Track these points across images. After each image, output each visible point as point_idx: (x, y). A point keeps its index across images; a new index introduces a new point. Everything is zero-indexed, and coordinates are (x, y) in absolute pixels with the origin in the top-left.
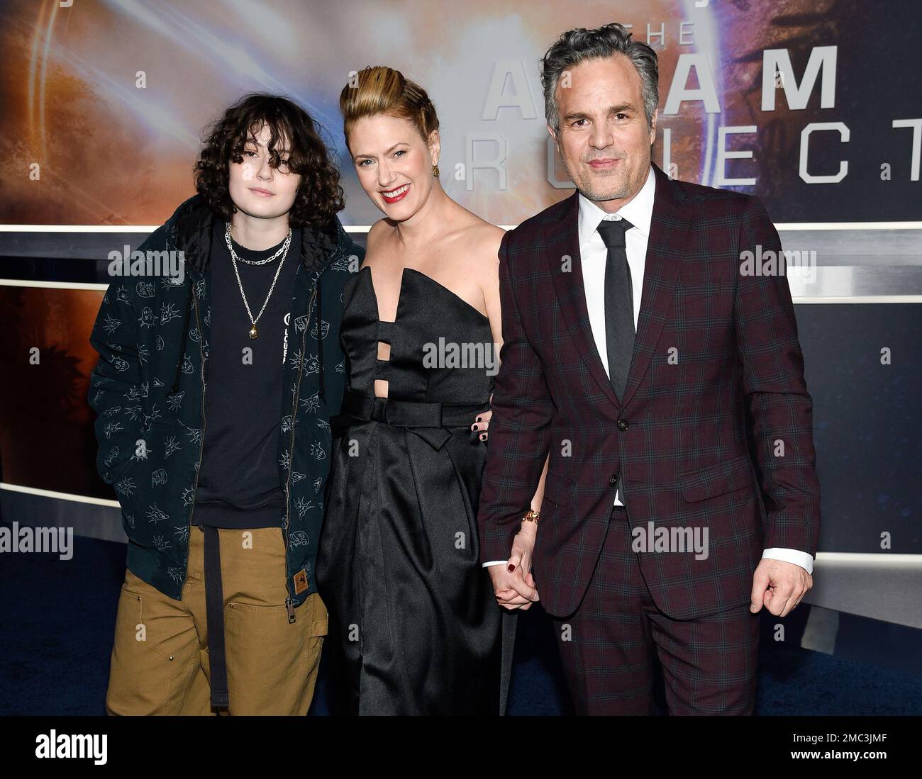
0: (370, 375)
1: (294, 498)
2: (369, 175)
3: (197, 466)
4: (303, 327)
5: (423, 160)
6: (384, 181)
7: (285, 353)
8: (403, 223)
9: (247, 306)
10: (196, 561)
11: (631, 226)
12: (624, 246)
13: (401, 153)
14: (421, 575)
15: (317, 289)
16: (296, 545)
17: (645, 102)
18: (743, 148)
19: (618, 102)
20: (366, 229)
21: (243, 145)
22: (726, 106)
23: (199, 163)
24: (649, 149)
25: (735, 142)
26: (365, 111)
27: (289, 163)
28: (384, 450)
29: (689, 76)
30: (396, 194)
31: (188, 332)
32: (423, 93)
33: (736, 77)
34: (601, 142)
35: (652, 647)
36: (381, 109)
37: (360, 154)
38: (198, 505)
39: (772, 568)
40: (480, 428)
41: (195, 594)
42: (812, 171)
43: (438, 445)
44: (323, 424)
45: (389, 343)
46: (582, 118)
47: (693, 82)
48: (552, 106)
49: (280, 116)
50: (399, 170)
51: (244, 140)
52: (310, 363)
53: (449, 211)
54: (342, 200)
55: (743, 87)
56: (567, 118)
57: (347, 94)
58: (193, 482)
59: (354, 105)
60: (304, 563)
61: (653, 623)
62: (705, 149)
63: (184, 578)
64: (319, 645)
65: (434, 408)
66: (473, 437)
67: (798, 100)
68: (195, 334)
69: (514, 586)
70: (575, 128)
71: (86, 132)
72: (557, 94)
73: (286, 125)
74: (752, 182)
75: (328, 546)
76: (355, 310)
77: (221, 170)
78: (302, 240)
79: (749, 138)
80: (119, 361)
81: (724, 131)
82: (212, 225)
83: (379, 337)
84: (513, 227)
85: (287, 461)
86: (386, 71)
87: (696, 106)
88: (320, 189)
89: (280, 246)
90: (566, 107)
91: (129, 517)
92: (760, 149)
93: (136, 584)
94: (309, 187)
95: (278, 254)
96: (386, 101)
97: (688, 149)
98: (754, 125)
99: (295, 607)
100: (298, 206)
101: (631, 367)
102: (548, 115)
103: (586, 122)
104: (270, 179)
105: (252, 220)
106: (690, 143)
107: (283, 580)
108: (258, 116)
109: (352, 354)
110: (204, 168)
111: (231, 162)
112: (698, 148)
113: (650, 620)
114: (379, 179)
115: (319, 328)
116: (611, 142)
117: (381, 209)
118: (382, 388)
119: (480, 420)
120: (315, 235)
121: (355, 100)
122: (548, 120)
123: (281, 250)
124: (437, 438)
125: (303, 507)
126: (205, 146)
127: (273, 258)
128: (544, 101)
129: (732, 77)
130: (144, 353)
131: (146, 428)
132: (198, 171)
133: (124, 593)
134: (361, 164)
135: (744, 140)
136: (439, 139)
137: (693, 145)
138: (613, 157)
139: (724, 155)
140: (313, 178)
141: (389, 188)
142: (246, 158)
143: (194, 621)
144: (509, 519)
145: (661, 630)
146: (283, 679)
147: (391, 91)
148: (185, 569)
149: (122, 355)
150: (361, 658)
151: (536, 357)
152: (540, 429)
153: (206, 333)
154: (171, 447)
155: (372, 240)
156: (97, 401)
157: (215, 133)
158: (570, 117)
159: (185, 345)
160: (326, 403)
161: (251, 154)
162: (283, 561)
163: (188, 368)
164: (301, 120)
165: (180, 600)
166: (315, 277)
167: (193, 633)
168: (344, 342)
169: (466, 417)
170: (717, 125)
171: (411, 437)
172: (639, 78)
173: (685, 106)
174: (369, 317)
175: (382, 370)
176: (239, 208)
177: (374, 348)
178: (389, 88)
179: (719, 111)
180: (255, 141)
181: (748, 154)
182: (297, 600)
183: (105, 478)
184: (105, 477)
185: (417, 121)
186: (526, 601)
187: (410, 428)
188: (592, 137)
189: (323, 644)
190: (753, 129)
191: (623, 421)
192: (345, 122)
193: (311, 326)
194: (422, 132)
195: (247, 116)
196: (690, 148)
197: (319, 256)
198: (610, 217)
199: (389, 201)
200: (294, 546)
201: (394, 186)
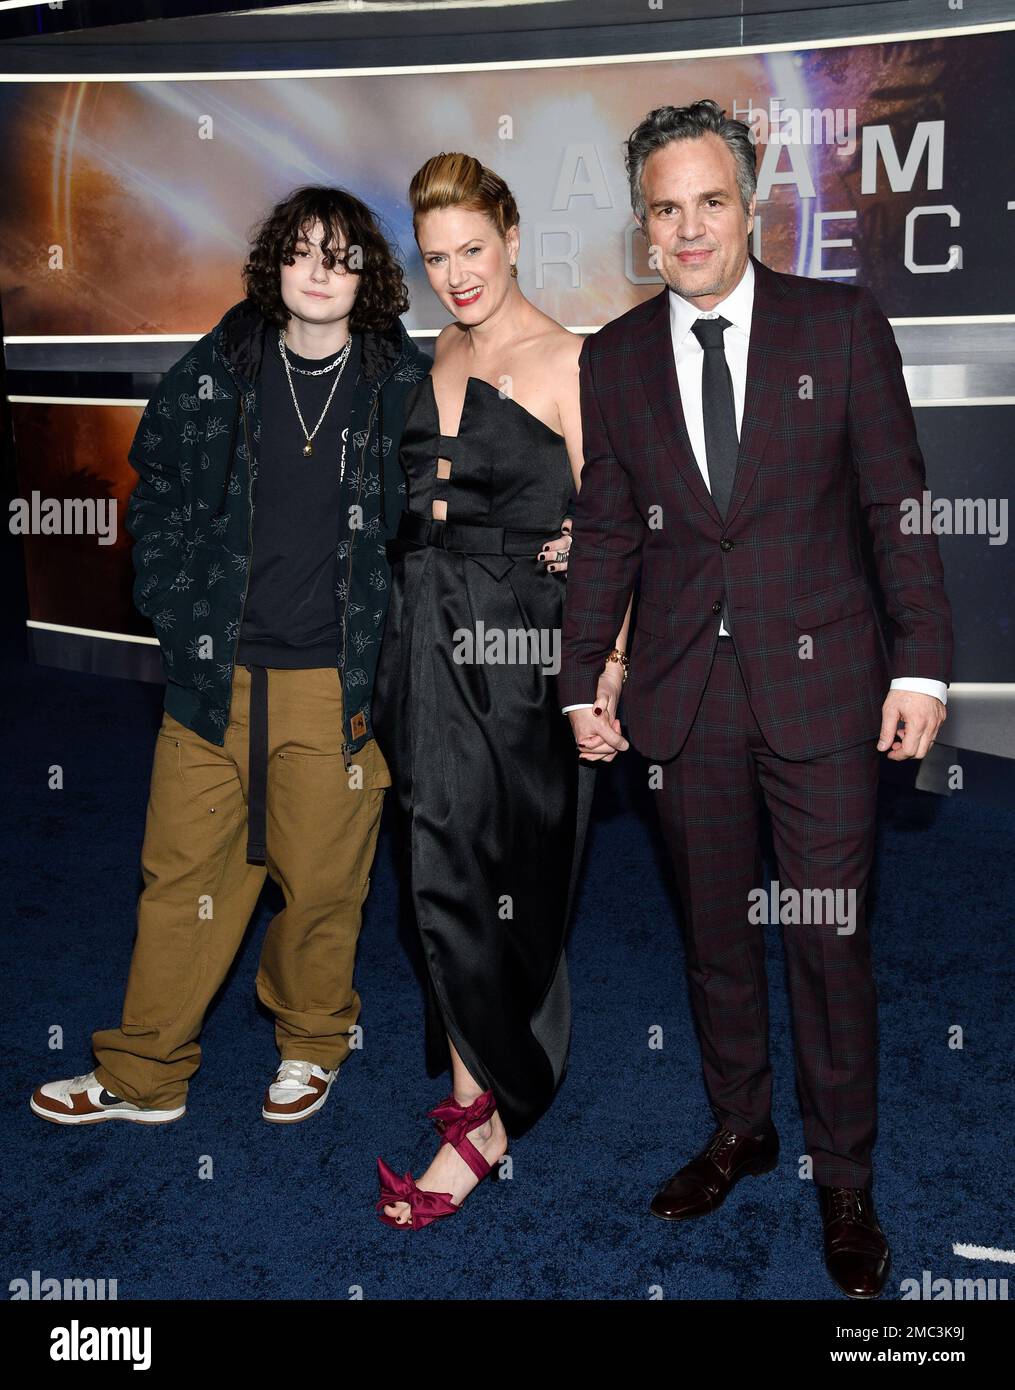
0: (428, 494)
1: (351, 630)
2: (439, 274)
3: (243, 596)
4: (362, 444)
5: (498, 259)
6: (455, 282)
7: (343, 473)
8: (475, 328)
9: (302, 421)
10: (241, 704)
11: (729, 324)
12: (722, 346)
13: (475, 250)
14: (475, 718)
15: (379, 400)
16: (353, 685)
17: (741, 186)
18: (842, 236)
19: (708, 187)
20: (435, 333)
21: (294, 245)
22: (823, 190)
23: (248, 266)
24: (746, 239)
25: (832, 230)
26: (437, 202)
27: (345, 262)
28: (440, 577)
29: (780, 158)
30: (467, 296)
31: (235, 449)
32: (503, 184)
33: (832, 156)
34: (690, 232)
35: (758, 793)
36: (454, 201)
37: (430, 250)
38: (242, 641)
39: (902, 701)
40: (547, 558)
41: (238, 740)
42: (918, 260)
43: (499, 573)
44: (382, 551)
45: (449, 460)
46: (670, 206)
47: (784, 164)
48: (638, 194)
49: (334, 211)
50: (471, 269)
51: (295, 239)
52: (370, 483)
53: (525, 315)
54: (406, 301)
55: (840, 168)
56: (654, 206)
57: (418, 183)
58: (238, 616)
59: (425, 195)
60: (362, 705)
61: (760, 765)
62: (800, 237)
63: (226, 721)
64: (380, 798)
65: (496, 533)
66: (539, 567)
67: (902, 180)
68: (243, 451)
69: (601, 732)
70: (662, 217)
71: (116, 232)
72: (643, 180)
73: (341, 221)
74: (852, 273)
75: (384, 685)
76: (414, 422)
77: (271, 273)
78: (363, 348)
79: (848, 224)
80: (159, 480)
81: (820, 217)
82: (264, 331)
83: (439, 454)
84: (595, 330)
85: (343, 592)
86: (461, 158)
87: (790, 190)
88: (382, 289)
89: (338, 354)
90: (653, 193)
91: (168, 653)
92: (861, 236)
93: (175, 729)
94: (370, 288)
95: (336, 363)
96: (460, 192)
97: (780, 239)
98: (854, 210)
99: (352, 753)
100: (358, 309)
101: (735, 481)
102: (634, 204)
103: (674, 211)
104: (325, 282)
105: (308, 326)
106: (782, 232)
107: (340, 724)
108: (309, 212)
109: (411, 472)
110: (254, 271)
111: (282, 264)
112: (792, 236)
113: (757, 762)
114: (449, 280)
115: (380, 444)
116: (702, 231)
117: (451, 312)
118: (440, 510)
119: (547, 549)
120: (377, 342)
121: (425, 190)
122: (634, 208)
123: (340, 359)
124: (497, 567)
125: (361, 642)
126: (254, 248)
127: (331, 368)
128: (629, 187)
129: (828, 157)
130: (186, 471)
131: (188, 554)
132: (246, 276)
133: (160, 738)
134: (430, 261)
135: (843, 227)
136: (518, 235)
137: (786, 232)
138: (707, 248)
139: (820, 244)
140: (374, 278)
141: (460, 290)
142: (298, 259)
143: (238, 770)
144: (592, 658)
145: (769, 773)
146: (343, 835)
147: (466, 181)
148: (228, 712)
149: (164, 475)
150: (412, 809)
151: (624, 474)
152: (628, 556)
153: (255, 449)
154: (215, 575)
155: (440, 345)
156: (136, 526)
157: (264, 233)
158: (657, 205)
159: (232, 464)
160: (387, 527)
161: (304, 254)
162: (339, 705)
163: (235, 488)
164: (358, 215)
165: (222, 746)
166: (376, 387)
167: (236, 784)
168: (402, 457)
169: (532, 545)
170: (813, 210)
171: (469, 564)
172: (733, 160)
173: (777, 191)
174: (431, 432)
175: (441, 489)
176: (294, 314)
177: (433, 466)
178: (465, 177)
179: (814, 195)
180: (306, 240)
181: (848, 243)
182: (354, 747)
183: (142, 610)
184: (142, 608)
185: (494, 215)
186: (612, 750)
187: (469, 555)
188: (681, 227)
189: (385, 797)
190: (852, 214)
191: (726, 541)
192: (415, 214)
193: (371, 443)
194: (499, 227)
195: (297, 214)
196: (783, 237)
197: (380, 365)
198: (705, 316)
199: (459, 303)
200: (351, 686)
201: (466, 287)
